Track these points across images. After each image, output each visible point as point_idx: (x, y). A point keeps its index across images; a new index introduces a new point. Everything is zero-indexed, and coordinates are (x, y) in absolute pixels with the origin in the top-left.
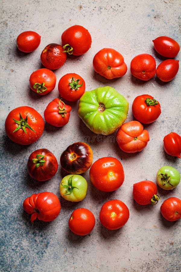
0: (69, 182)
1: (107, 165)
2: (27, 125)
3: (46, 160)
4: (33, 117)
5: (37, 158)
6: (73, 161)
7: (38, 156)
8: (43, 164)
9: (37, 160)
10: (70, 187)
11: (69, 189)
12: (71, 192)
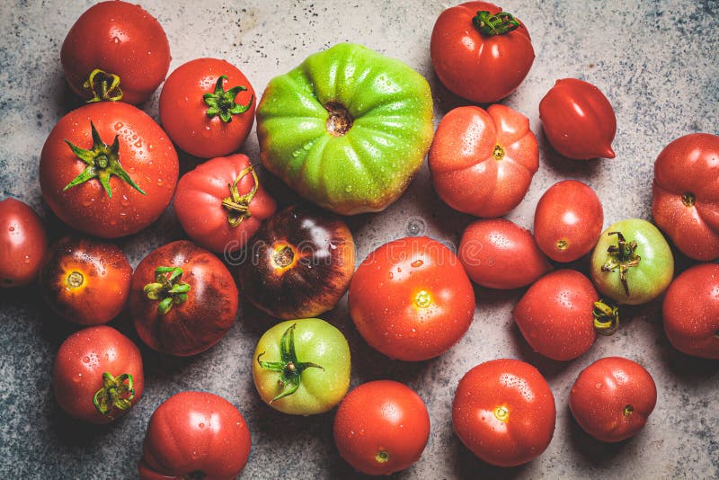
0: (283, 349)
1: (399, 271)
2: (117, 169)
3: (192, 282)
4: (140, 141)
5: (161, 281)
6: (287, 274)
7: (160, 273)
8: (183, 297)
9: (161, 285)
10: (292, 366)
11: (288, 374)
12: (296, 384)
